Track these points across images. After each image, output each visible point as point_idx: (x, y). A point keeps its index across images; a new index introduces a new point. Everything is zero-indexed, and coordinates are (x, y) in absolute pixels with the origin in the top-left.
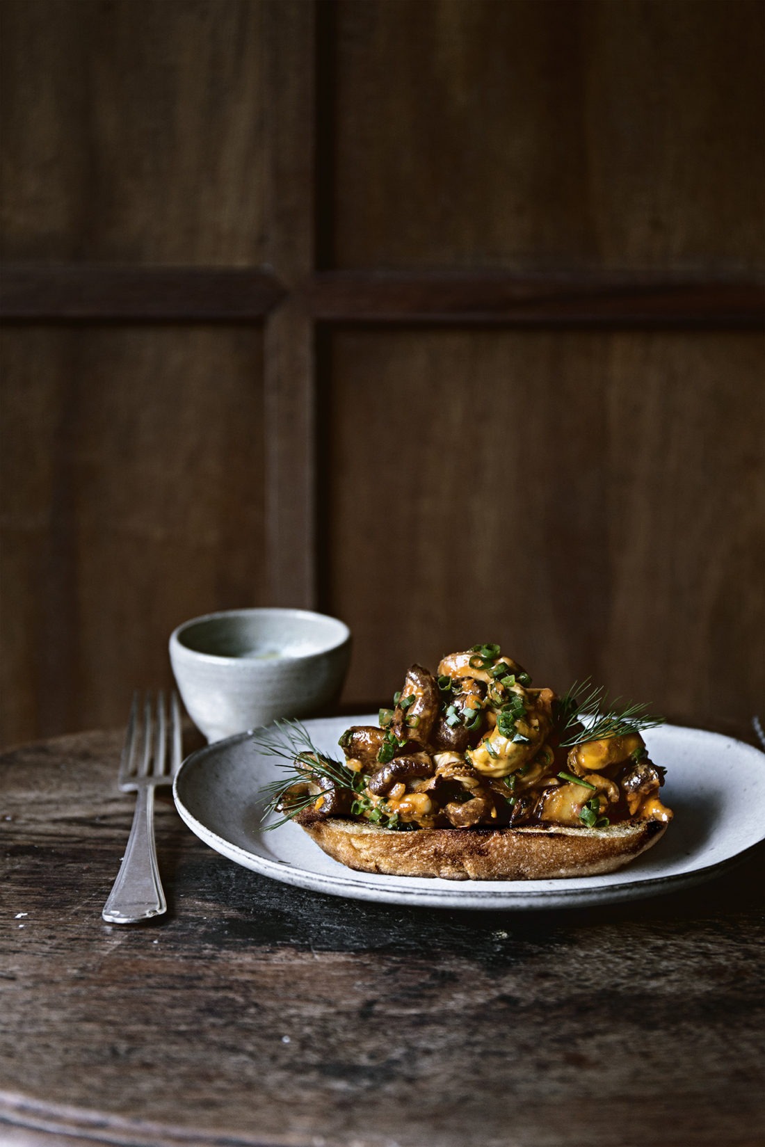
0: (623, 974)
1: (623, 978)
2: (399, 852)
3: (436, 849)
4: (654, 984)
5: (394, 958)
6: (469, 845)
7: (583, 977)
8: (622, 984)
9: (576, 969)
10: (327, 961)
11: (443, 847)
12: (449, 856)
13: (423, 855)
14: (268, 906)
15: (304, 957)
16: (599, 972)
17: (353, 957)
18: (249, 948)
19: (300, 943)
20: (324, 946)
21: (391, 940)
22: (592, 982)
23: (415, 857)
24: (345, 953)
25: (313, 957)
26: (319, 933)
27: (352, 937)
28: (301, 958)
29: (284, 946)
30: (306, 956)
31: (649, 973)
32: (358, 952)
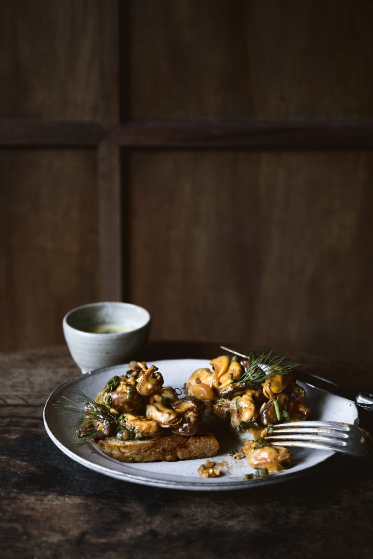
0: (216, 516)
1: (215, 518)
2: (144, 452)
3: (163, 448)
4: (230, 523)
5: (104, 501)
6: (179, 444)
7: (195, 518)
8: (214, 523)
9: (193, 511)
10: (70, 502)
11: (166, 446)
12: (170, 451)
13: (157, 452)
14: (52, 465)
15: (60, 499)
16: (204, 514)
17: (85, 500)
18: (35, 493)
19: (61, 490)
20: (72, 492)
21: (106, 489)
22: (199, 521)
23: (153, 453)
24: (81, 497)
25: (64, 500)
26: (72, 483)
27: (88, 486)
28: (58, 500)
29: (53, 491)
30: (62, 498)
31: (229, 515)
32: (87, 496)
